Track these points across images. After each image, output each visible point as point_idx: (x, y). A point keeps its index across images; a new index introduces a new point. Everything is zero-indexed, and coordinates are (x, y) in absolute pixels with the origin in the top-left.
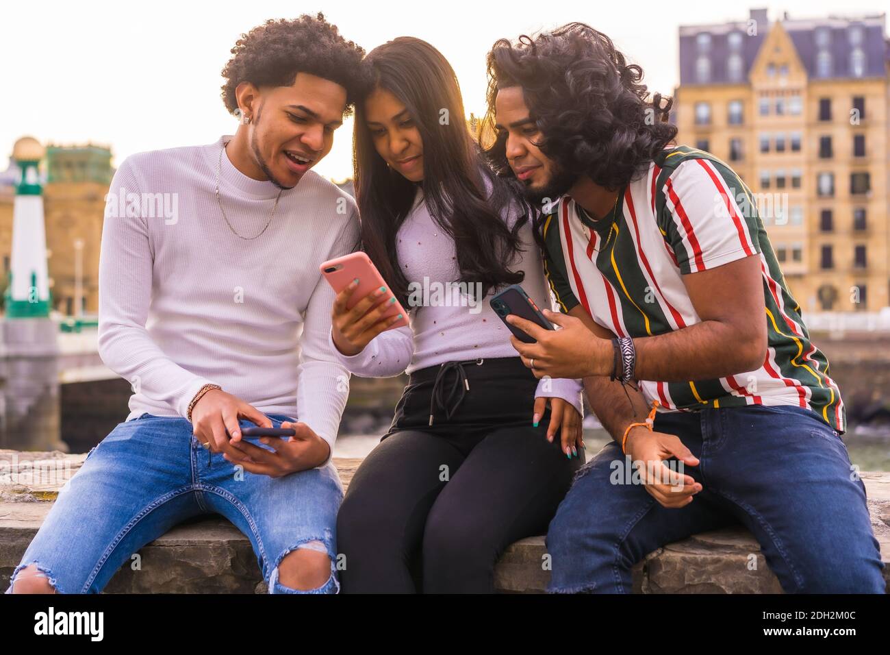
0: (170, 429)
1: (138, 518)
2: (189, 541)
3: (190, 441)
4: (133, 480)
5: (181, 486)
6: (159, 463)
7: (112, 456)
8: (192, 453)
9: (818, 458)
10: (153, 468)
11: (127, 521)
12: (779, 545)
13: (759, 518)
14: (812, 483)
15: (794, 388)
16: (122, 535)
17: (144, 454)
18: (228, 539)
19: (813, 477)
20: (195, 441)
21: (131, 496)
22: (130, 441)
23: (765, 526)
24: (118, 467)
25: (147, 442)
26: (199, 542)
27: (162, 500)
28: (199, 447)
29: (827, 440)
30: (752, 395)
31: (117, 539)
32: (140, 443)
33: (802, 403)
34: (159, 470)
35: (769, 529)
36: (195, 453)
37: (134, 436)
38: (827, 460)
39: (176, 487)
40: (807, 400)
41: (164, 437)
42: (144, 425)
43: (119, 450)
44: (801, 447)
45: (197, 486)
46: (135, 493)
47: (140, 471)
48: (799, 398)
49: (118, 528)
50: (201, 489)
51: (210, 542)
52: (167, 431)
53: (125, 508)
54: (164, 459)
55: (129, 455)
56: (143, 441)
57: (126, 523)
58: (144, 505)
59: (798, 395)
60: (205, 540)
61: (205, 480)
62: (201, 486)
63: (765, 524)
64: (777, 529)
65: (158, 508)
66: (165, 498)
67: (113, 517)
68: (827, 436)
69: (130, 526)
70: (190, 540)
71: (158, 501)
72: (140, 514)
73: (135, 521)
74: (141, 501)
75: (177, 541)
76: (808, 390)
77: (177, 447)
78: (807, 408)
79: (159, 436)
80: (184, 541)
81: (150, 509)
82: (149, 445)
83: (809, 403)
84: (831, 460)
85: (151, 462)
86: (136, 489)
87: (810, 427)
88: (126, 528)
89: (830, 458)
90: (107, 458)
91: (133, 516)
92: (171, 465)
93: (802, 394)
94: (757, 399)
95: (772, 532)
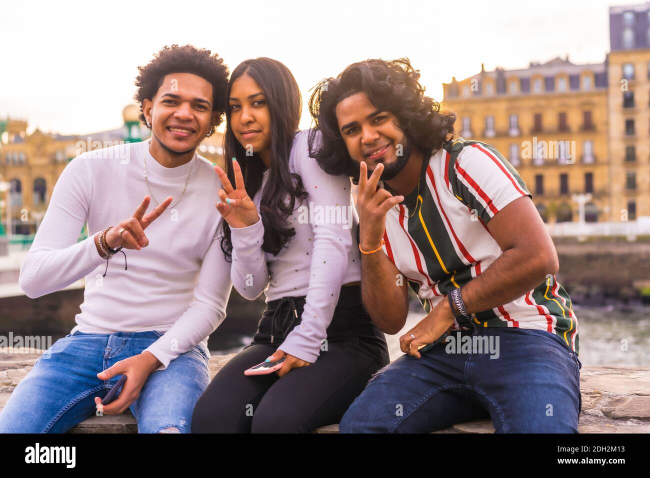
0: (91, 344)
1: (64, 411)
2: (100, 424)
3: (103, 353)
4: (61, 383)
5: (96, 386)
6: (81, 370)
7: (49, 365)
8: (104, 362)
9: (547, 367)
10: (76, 373)
11: (56, 413)
12: (506, 429)
13: (498, 408)
14: (536, 385)
15: (544, 317)
16: (51, 424)
17: (71, 363)
18: (126, 424)
19: (538, 381)
20: (107, 353)
21: (59, 395)
22: (62, 354)
23: (501, 415)
24: (51, 373)
25: (74, 354)
26: (107, 425)
27: (82, 396)
28: (110, 357)
29: (559, 356)
30: (513, 320)
31: (48, 427)
32: (69, 355)
33: (550, 329)
34: (81, 375)
35: (502, 417)
36: (106, 362)
37: (66, 350)
38: (553, 370)
39: (93, 386)
40: (554, 326)
41: (86, 350)
42: (74, 341)
43: (54, 360)
44: (537, 358)
45: (107, 385)
46: (62, 392)
47: (67, 376)
48: (547, 325)
49: (49, 419)
50: (110, 388)
51: (114, 425)
52: (88, 346)
53: (53, 404)
54: (84, 367)
55: (59, 364)
56: (70, 353)
57: (55, 414)
58: (68, 401)
59: (547, 322)
60: (111, 423)
61: (112, 382)
62: (110, 385)
63: (500, 413)
64: (507, 417)
65: (79, 402)
66: (84, 395)
67: (45, 411)
68: (560, 354)
69: (58, 417)
70: (102, 423)
71: (79, 398)
72: (65, 408)
73: (62, 413)
74: (66, 398)
75: (93, 424)
76: (554, 318)
77: (94, 358)
78: (553, 332)
79: (83, 349)
80: (97, 424)
81: (73, 403)
82: (74, 357)
83: (554, 328)
84: (556, 371)
85: (74, 369)
86: (63, 390)
87: (549, 346)
88: (55, 418)
89: (556, 369)
90: (45, 366)
91: (60, 409)
92: (89, 371)
93: (550, 321)
94: (516, 323)
95: (504, 419)
